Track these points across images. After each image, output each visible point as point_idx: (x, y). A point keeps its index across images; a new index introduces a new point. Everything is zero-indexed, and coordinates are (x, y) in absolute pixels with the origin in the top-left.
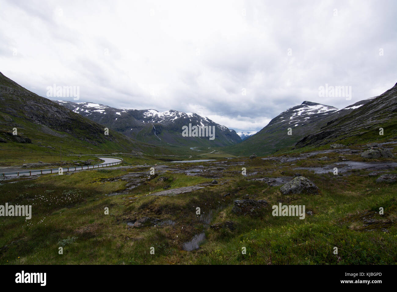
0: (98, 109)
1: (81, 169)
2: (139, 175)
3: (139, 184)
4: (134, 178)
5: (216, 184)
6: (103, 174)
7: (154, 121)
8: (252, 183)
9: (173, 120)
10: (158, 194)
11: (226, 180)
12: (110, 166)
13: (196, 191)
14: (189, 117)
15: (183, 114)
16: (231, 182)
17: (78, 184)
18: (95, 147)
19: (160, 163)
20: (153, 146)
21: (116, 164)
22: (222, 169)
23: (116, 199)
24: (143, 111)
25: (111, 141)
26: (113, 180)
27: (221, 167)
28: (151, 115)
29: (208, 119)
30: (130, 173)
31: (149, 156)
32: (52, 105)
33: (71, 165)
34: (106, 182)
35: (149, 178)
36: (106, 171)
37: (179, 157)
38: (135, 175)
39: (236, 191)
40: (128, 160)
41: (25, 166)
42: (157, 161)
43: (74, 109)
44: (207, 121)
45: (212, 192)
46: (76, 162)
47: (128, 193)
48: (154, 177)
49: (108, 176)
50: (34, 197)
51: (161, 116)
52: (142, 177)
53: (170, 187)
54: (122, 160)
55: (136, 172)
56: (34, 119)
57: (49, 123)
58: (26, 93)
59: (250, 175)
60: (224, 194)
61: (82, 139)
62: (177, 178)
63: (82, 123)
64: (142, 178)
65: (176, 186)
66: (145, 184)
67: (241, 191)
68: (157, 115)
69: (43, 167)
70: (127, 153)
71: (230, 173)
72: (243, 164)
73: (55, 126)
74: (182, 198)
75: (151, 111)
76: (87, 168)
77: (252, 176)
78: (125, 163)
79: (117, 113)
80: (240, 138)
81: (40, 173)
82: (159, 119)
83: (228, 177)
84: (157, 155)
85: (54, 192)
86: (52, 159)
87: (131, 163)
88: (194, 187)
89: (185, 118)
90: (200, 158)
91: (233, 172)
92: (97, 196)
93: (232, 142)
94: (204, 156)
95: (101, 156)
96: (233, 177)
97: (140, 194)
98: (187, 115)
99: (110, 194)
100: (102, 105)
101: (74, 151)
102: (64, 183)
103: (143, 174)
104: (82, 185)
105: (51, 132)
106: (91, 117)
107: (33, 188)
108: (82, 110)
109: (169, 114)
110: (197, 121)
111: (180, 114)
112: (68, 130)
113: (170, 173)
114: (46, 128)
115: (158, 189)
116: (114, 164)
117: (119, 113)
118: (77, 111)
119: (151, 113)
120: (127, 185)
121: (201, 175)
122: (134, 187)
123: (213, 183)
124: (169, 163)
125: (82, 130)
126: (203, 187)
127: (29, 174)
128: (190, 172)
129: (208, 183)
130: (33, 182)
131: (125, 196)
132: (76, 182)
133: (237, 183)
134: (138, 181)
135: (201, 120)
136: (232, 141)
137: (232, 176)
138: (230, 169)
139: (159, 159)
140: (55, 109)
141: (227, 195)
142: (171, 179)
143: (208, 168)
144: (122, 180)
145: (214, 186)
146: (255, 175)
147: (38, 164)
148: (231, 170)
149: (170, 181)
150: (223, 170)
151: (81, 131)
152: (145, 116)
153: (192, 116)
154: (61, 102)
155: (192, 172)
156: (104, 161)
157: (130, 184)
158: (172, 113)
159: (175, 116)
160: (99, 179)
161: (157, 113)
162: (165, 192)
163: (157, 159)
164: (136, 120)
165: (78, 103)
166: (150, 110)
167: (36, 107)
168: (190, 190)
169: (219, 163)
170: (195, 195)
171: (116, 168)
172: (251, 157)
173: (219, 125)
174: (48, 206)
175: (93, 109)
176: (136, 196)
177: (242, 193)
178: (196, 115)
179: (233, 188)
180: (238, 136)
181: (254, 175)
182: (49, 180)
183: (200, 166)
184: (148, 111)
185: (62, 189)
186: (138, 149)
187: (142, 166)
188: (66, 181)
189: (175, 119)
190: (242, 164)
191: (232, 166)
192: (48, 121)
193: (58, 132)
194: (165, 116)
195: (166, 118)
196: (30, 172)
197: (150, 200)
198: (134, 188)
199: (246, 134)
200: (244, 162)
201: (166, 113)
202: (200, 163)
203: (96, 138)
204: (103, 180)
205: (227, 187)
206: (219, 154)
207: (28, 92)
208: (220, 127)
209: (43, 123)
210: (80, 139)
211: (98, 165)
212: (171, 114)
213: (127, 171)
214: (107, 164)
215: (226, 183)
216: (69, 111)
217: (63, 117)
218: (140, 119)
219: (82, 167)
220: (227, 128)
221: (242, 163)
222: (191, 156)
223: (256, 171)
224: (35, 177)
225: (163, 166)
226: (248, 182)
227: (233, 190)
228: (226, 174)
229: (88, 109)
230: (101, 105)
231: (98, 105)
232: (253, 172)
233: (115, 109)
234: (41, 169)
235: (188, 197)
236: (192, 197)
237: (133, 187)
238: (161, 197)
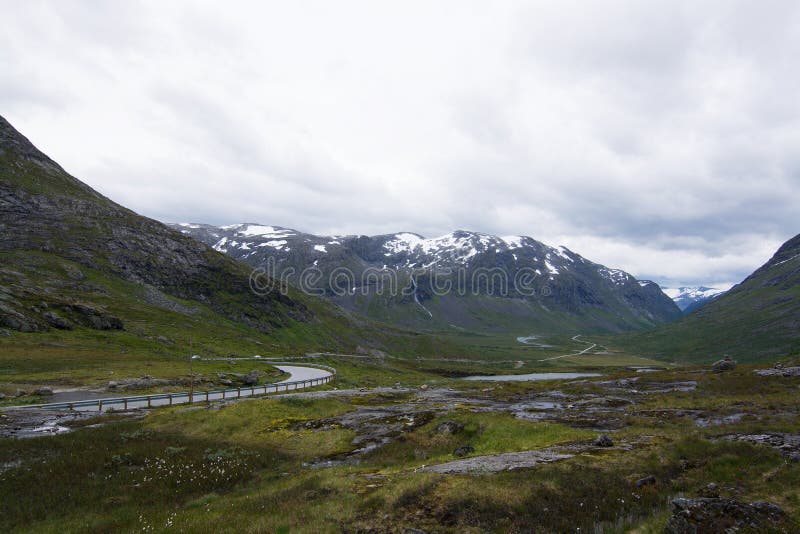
0: (271, 239)
1: (236, 394)
2: (383, 414)
3: (385, 440)
4: (372, 422)
5: (609, 448)
6: (293, 409)
7: (411, 265)
8: (725, 449)
9: (465, 258)
10: (443, 468)
11: (638, 437)
12: (306, 390)
13: (550, 465)
14: (511, 248)
15: (492, 241)
16: (656, 444)
17: (236, 435)
18: (267, 338)
19: (433, 381)
20: (411, 333)
21: (320, 383)
22: (623, 403)
23: (333, 476)
24: (382, 239)
25: (302, 320)
26: (319, 425)
27: (618, 395)
28: (404, 248)
29: (568, 252)
30: (359, 407)
31: (401, 362)
32: (166, 235)
33: (212, 384)
34: (303, 430)
35: (410, 424)
36: (301, 401)
37: (484, 365)
38: (375, 414)
39: (676, 471)
40: (348, 372)
41: (114, 387)
42: (424, 375)
43: (215, 241)
44: (566, 257)
45: (597, 471)
46: (224, 378)
47: (358, 462)
48: (426, 422)
49: (306, 416)
50: (143, 463)
51: (431, 250)
52: (393, 420)
53: (473, 451)
54: (332, 372)
55: (374, 405)
56: (128, 271)
57: (161, 280)
58: (112, 210)
59: (717, 422)
60: (637, 478)
61: (235, 317)
62: (490, 426)
63: (234, 276)
64: (392, 422)
65: (487, 448)
66: (402, 440)
67: (691, 472)
68: (419, 249)
69: (152, 390)
70: (344, 353)
71: (650, 414)
72: (692, 388)
73: (174, 287)
74: (509, 484)
75: (404, 238)
76: (249, 392)
77: (723, 425)
78: (341, 381)
79: (317, 247)
80: (677, 307)
81: (145, 404)
82: (426, 259)
83: (646, 426)
84: (423, 358)
85: (185, 453)
86: (169, 370)
87: (355, 379)
88: (543, 455)
89: (497, 251)
90: (547, 367)
91: (662, 413)
92: (283, 465)
93: (649, 319)
94: (559, 361)
95: (280, 362)
96: (661, 427)
97: (392, 465)
98: (503, 244)
99: (313, 463)
100: (280, 228)
101: (217, 349)
102: (205, 431)
103: (396, 413)
104: (246, 436)
105: (165, 300)
106: (256, 260)
107: (138, 440)
108: (234, 244)
109: (452, 241)
110: (536, 260)
111: (484, 240)
112: (203, 297)
113: (467, 412)
114: (152, 291)
115: (437, 454)
116: (314, 384)
117: (321, 248)
118: (222, 247)
119: (403, 244)
120: (356, 441)
121: (558, 420)
122: (374, 446)
123: (599, 444)
124: (459, 383)
125: (233, 294)
126: (568, 456)
127: (121, 407)
128: (525, 410)
129: (582, 443)
130: (139, 426)
131: (355, 470)
132: (232, 429)
133: (675, 445)
134: (383, 430)
135: (548, 256)
136: (650, 315)
137: (655, 425)
138: (651, 404)
139: (429, 371)
140: (174, 245)
141: (644, 483)
142: (471, 428)
143: (577, 400)
144: (341, 427)
145: (602, 453)
146: (736, 423)
147: (139, 380)
148: (654, 406)
149: (470, 435)
150: (628, 407)
151: (232, 297)
152: (387, 251)
153: (520, 246)
154: (185, 228)
155: (531, 411)
156: (289, 375)
157: (365, 437)
158: (463, 239)
159: (470, 248)
160: (284, 421)
161: (421, 242)
162: (461, 465)
163: (423, 371)
164: (364, 264)
165: (225, 228)
166: (400, 233)
167: (133, 241)
168: (532, 462)
169: (611, 386)
170: (546, 476)
171: (322, 394)
172: (716, 367)
173: (602, 267)
174: (174, 485)
175: (259, 239)
176: (384, 472)
177: (693, 480)
178: (530, 240)
179: (664, 461)
180: (670, 301)
181: (731, 424)
182: (171, 423)
183: (554, 393)
184: (396, 238)
185: (199, 445)
186: (372, 342)
187: (390, 389)
188: (208, 426)
189: (470, 255)
190: (686, 389)
191: (656, 394)
192: (157, 275)
193: (179, 300)
194: (441, 248)
195: (446, 255)
196: (125, 401)
197: (423, 483)
198: (374, 450)
199: (694, 293)
200: (695, 383)
201: (443, 241)
202: (551, 384)
203: (268, 314)
204: (293, 425)
205: (642, 458)
206: (608, 357)
207: (116, 207)
208: (606, 273)
209: (147, 281)
210: (231, 319)
211: (277, 386)
212: (457, 241)
213: (353, 403)
214: (296, 383)
215: (641, 446)
216: (204, 248)
217: (192, 264)
218: (375, 260)
219: (239, 391)
220: (630, 277)
221: (688, 386)
222: (521, 363)
223: (739, 412)
224: (138, 413)
225: (444, 390)
226: (713, 446)
227: (664, 468)
228: (638, 419)
229: (247, 240)
230: (277, 228)
231: (272, 230)
232: (726, 415)
233: (313, 237)
234: (148, 393)
235: (528, 482)
236: (540, 482)
237: (372, 447)
238: (449, 477)
